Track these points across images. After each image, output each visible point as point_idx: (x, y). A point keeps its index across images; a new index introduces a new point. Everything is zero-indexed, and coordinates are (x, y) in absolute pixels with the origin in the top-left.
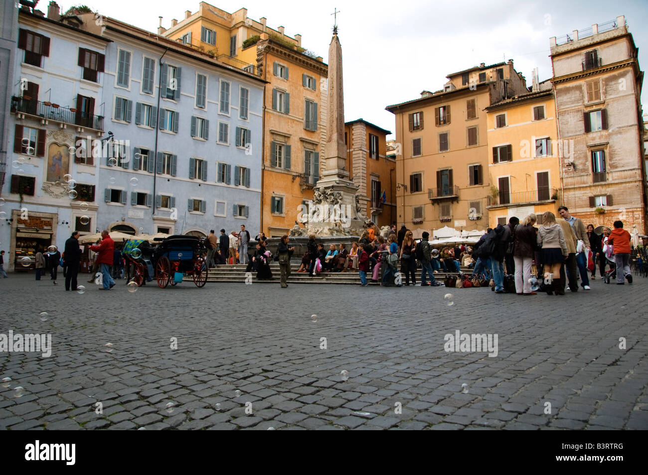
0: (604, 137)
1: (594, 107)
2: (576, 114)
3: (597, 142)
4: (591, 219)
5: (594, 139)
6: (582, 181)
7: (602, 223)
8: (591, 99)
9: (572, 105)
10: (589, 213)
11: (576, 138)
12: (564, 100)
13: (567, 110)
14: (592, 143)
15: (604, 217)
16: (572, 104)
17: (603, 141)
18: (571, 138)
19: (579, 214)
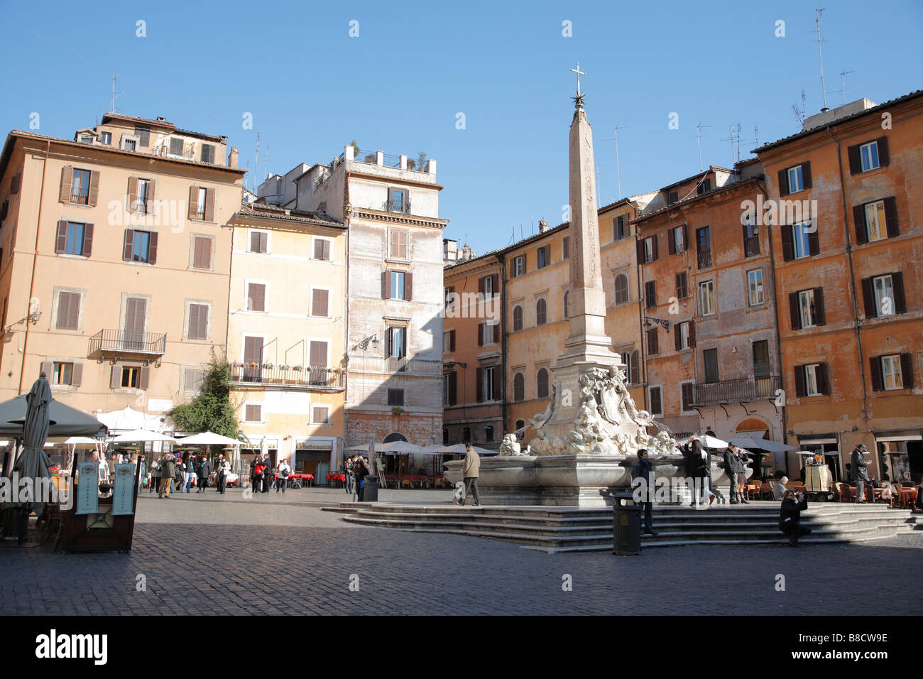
0: (406, 310)
1: (398, 265)
2: (374, 268)
3: (398, 315)
4: (383, 422)
5: (393, 310)
6: (375, 365)
7: (396, 429)
8: (394, 253)
9: (370, 254)
10: (380, 413)
11: (371, 302)
12: (360, 244)
13: (362, 258)
14: (391, 315)
15: (399, 420)
16: (369, 252)
17: (405, 315)
18: (364, 300)
19: (367, 413)
